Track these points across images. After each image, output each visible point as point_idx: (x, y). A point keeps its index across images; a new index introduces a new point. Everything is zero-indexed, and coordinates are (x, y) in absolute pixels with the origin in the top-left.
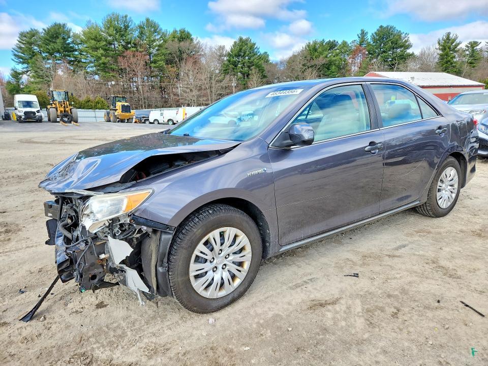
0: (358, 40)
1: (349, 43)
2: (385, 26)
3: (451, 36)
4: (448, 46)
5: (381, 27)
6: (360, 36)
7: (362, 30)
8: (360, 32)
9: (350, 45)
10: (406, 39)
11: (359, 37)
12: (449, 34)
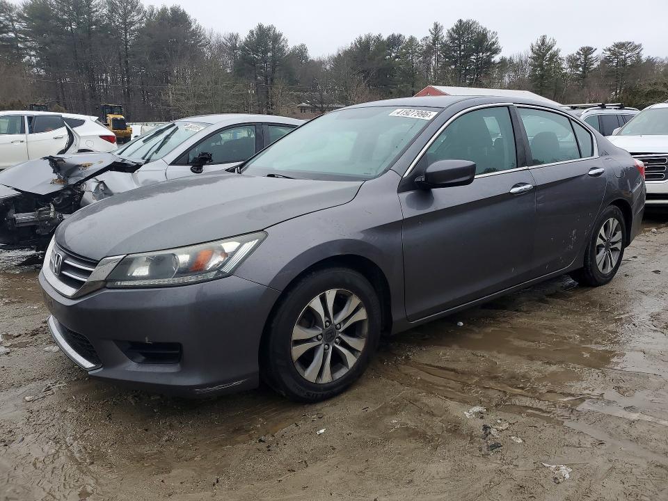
0: (431, 37)
1: (419, 40)
2: (464, 20)
3: (547, 40)
5: (460, 21)
6: (433, 31)
7: (435, 24)
8: (432, 27)
9: (420, 43)
10: (494, 40)
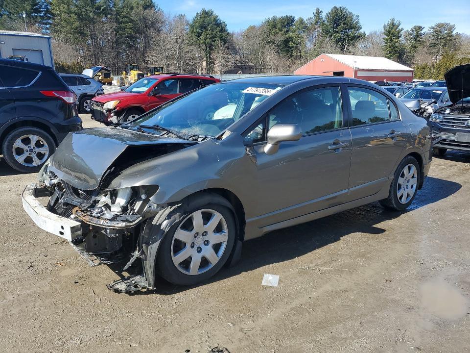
0: (314, 18)
1: (305, 20)
2: (338, 7)
3: (395, 22)
4: (392, 32)
5: (335, 8)
6: (315, 14)
7: (318, 9)
8: (316, 10)
9: (306, 22)
10: (356, 21)
11: (315, 16)
12: (393, 20)
